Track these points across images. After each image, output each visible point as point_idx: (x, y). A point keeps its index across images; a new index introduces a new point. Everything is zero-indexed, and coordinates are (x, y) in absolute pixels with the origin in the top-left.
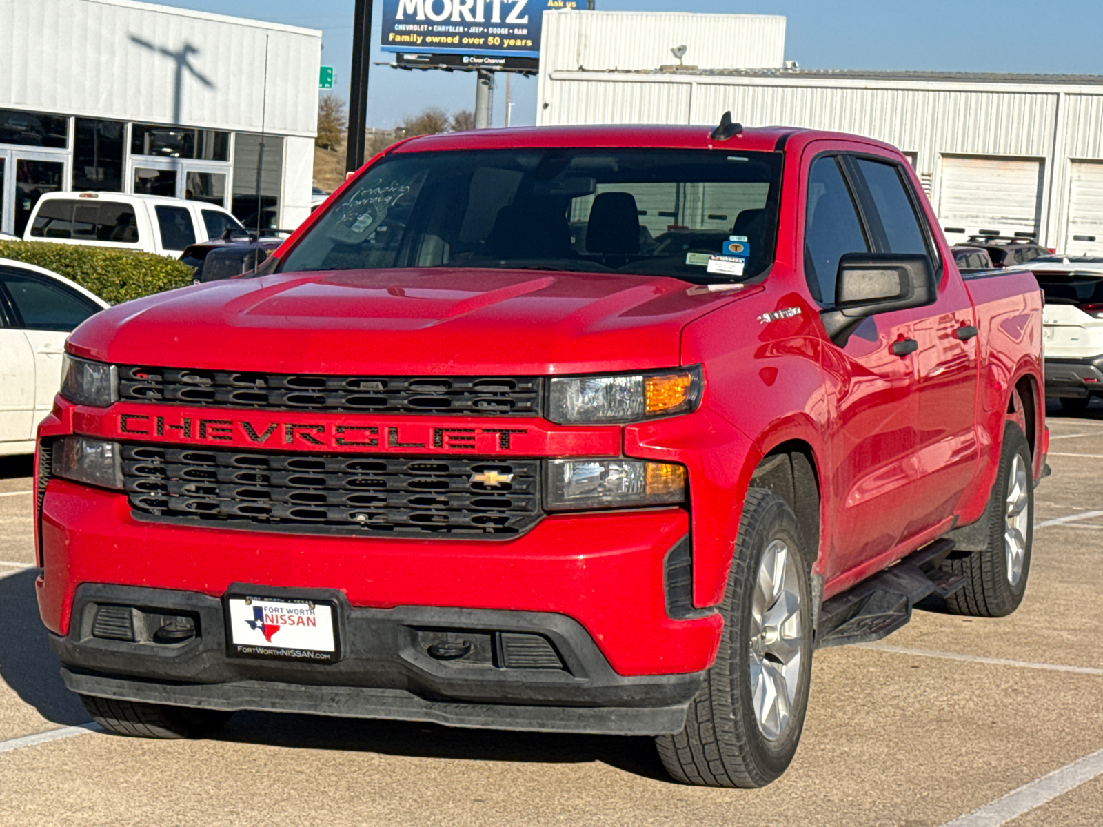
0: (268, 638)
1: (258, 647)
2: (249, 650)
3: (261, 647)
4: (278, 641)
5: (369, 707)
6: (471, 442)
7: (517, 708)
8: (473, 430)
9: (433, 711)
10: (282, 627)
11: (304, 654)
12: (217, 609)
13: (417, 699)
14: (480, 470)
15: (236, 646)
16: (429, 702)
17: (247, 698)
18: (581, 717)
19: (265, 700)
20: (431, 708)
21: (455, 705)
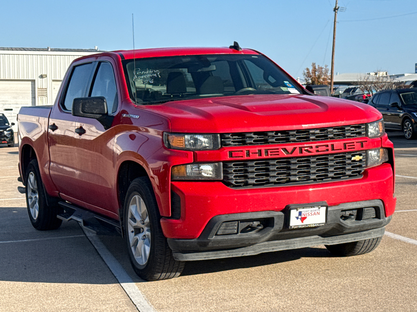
0: (302, 222)
1: (299, 225)
2: (296, 227)
3: (301, 225)
4: (306, 222)
5: (306, 243)
6: (353, 147)
7: (348, 235)
8: (353, 143)
9: (324, 241)
10: (308, 217)
11: (316, 225)
12: (282, 215)
13: (320, 238)
14: (354, 156)
15: (291, 227)
16: (324, 238)
17: (263, 249)
18: (365, 235)
19: (270, 248)
20: (324, 240)
21: (331, 237)
